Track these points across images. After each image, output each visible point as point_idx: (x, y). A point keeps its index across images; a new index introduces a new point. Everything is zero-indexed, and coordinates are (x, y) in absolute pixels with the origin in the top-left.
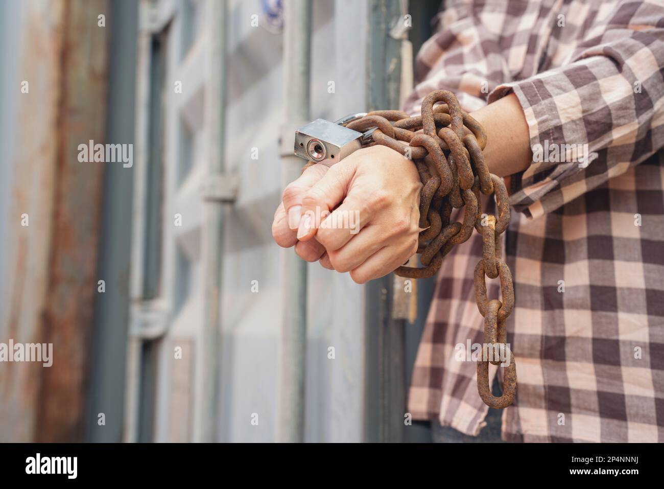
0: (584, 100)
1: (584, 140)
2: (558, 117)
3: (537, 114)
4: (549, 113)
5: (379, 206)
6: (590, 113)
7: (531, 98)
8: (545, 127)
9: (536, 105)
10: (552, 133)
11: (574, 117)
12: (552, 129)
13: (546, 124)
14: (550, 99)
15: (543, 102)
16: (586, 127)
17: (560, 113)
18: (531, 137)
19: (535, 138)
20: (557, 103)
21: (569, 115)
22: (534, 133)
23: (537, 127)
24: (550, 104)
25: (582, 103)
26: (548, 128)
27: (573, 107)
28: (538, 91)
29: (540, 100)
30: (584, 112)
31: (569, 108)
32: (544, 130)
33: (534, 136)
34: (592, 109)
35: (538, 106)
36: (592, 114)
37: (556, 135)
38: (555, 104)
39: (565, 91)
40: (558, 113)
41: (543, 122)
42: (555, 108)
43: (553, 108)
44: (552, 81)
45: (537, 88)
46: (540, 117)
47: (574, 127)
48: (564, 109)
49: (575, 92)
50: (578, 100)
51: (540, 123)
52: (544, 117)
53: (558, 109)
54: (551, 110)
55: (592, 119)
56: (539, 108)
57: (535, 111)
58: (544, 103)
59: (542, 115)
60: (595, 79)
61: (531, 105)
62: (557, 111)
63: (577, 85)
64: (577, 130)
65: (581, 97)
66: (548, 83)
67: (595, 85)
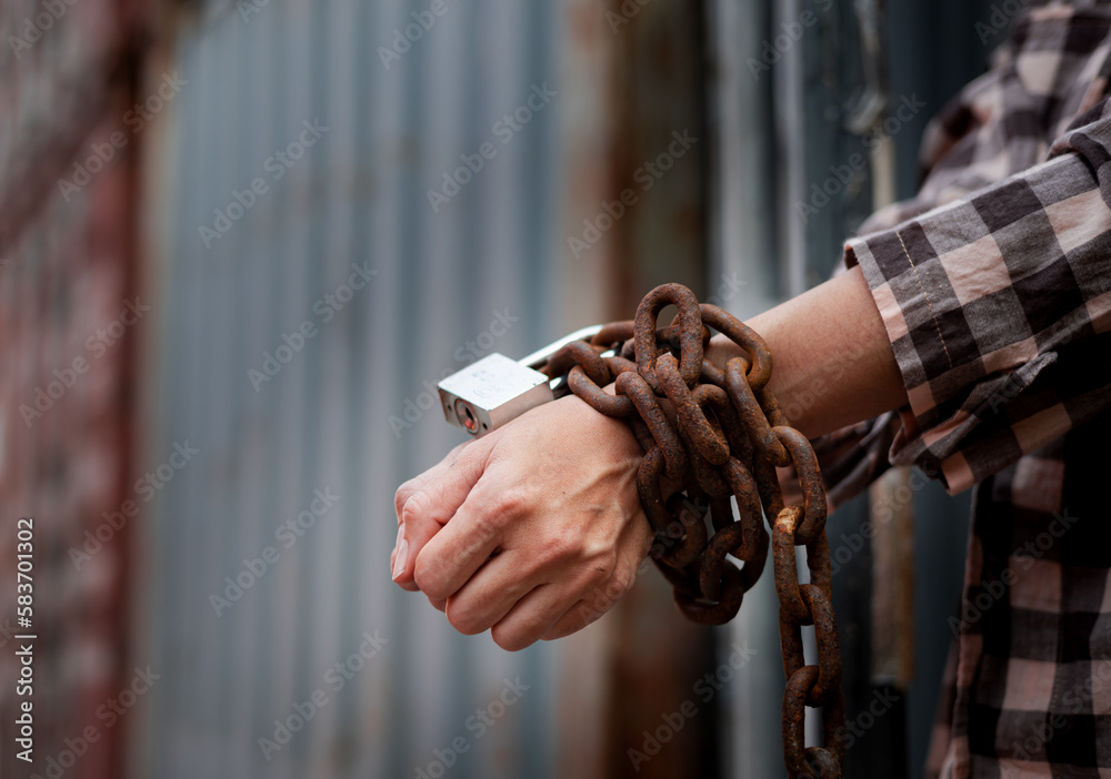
0: (1008, 252)
1: (1023, 331)
2: (953, 294)
3: (900, 295)
4: (930, 288)
5: (504, 518)
6: (1028, 275)
7: (887, 264)
8: (920, 317)
9: (897, 278)
10: (939, 325)
11: (990, 289)
12: (938, 319)
13: (923, 311)
14: (931, 261)
15: (914, 270)
16: (1023, 303)
17: (955, 284)
18: (892, 340)
19: (901, 340)
20: (946, 266)
21: (978, 287)
22: (898, 331)
23: (903, 318)
24: (930, 270)
25: (1006, 258)
26: (929, 318)
27: (986, 269)
28: (908, 249)
29: (909, 266)
30: (1012, 275)
31: (975, 273)
32: (919, 324)
33: (897, 337)
34: (1035, 267)
35: (904, 277)
36: (1035, 276)
37: (950, 329)
38: (942, 269)
39: (967, 239)
40: (950, 285)
41: (916, 307)
42: (945, 277)
43: (938, 277)
44: (940, 223)
45: (905, 242)
46: (909, 299)
47: (995, 307)
48: (964, 276)
49: (990, 238)
50: (997, 253)
51: (906, 312)
52: (916, 299)
53: (950, 277)
54: (934, 282)
55: (1035, 286)
56: (903, 282)
57: (895, 289)
58: (917, 272)
59: (913, 295)
60: (1038, 206)
61: (887, 279)
62: (948, 282)
63: (994, 225)
64: (1002, 313)
65: (1001, 249)
66: (931, 230)
67: (1035, 218)
